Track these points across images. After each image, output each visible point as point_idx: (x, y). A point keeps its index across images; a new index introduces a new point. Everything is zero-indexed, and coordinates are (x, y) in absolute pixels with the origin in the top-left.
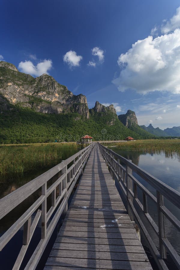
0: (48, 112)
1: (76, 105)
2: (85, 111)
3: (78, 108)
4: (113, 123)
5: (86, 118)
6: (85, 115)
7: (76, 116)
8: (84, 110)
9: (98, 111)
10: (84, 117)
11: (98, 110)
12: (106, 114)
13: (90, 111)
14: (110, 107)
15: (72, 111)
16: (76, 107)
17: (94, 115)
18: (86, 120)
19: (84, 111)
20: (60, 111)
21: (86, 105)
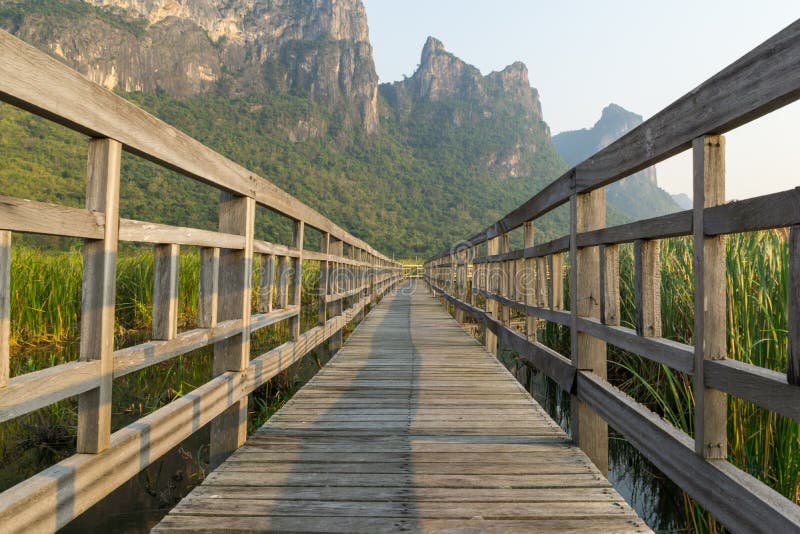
0: (121, 84)
1: (301, 49)
2: (355, 86)
3: (315, 69)
4: (521, 166)
5: (358, 128)
6: (353, 109)
7: (294, 115)
8: (347, 80)
9: (434, 96)
10: (347, 123)
11: (435, 87)
12: (480, 112)
13: (388, 91)
14: (505, 77)
15: (273, 88)
16: (301, 59)
17: (413, 115)
18: (357, 141)
19: (349, 87)
20: (203, 83)
21: (363, 54)
